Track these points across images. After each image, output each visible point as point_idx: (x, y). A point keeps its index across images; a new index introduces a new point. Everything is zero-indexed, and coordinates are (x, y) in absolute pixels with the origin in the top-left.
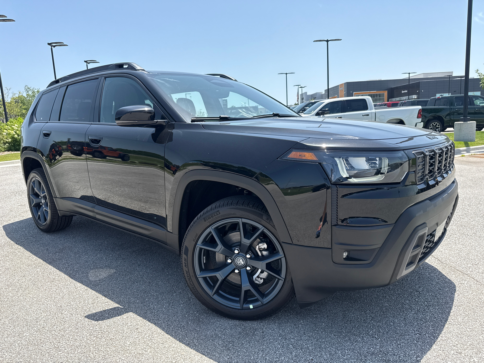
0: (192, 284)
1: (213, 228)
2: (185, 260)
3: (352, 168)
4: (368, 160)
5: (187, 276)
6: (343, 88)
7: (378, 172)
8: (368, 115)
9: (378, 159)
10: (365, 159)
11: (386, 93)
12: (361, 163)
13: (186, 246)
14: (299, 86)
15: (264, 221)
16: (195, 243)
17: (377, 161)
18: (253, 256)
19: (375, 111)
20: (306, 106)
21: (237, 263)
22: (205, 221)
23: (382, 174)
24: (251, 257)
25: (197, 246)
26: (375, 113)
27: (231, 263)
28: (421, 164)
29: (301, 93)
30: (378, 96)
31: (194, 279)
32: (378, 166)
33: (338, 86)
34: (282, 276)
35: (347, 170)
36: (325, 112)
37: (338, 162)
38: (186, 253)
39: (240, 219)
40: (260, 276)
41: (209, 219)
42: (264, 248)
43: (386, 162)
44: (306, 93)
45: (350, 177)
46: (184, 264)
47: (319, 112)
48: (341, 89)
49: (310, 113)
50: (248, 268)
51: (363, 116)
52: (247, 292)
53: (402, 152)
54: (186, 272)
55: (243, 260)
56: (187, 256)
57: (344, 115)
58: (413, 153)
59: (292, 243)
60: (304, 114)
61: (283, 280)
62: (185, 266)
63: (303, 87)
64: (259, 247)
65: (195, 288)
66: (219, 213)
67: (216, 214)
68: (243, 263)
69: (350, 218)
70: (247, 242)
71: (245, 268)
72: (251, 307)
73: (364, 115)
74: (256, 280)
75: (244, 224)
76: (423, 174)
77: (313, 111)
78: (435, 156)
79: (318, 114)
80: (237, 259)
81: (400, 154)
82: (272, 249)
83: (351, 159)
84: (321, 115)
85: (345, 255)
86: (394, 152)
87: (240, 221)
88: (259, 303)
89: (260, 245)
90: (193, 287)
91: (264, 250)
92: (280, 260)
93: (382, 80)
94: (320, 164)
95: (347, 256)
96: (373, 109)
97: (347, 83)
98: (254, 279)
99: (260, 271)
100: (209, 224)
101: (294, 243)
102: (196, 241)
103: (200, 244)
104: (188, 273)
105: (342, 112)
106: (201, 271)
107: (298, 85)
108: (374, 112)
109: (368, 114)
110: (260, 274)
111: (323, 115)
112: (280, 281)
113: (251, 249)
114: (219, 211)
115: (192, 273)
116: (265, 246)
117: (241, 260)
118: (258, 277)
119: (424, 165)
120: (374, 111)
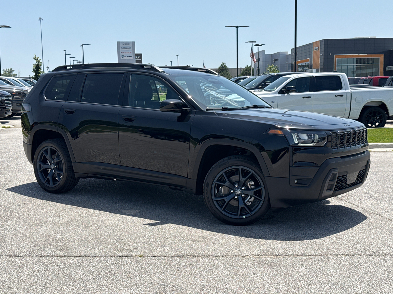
0: (210, 204)
1: (224, 171)
2: (206, 190)
3: (300, 139)
4: (307, 135)
5: (207, 200)
6: (319, 48)
7: (313, 142)
8: (342, 96)
9: (313, 135)
10: (306, 134)
11: (381, 58)
12: (304, 137)
13: (207, 182)
14: (255, 44)
15: (254, 168)
16: (213, 180)
17: (312, 136)
18: (246, 189)
19: (351, 91)
20: (267, 79)
21: (237, 193)
22: (220, 167)
23: (315, 142)
24: (245, 189)
25: (214, 182)
26: (351, 93)
27: (233, 193)
28: (335, 138)
29: (257, 52)
30: (370, 62)
31: (211, 201)
32: (313, 138)
33: (311, 44)
34: (263, 199)
35: (297, 140)
36: (291, 90)
37: (293, 135)
38: (207, 186)
39: (240, 166)
40: (250, 200)
41: (222, 166)
42: (252, 184)
43: (316, 137)
44: (264, 52)
45: (299, 143)
46: (205, 193)
47: (283, 89)
48: (315, 49)
49: (272, 90)
50: (243, 196)
51: (336, 96)
52: (242, 208)
53: (324, 132)
54: (206, 197)
55: (240, 191)
56: (208, 188)
57: (313, 94)
58: (330, 133)
59: (269, 176)
60: (265, 90)
61: (263, 200)
62: (206, 194)
63: (260, 44)
64: (249, 183)
65: (211, 207)
66: (228, 163)
67: (226, 164)
68: (240, 192)
69: (299, 162)
70: (243, 180)
71: (241, 195)
72: (244, 217)
73: (338, 96)
74: (247, 203)
75: (242, 169)
76: (337, 144)
77: (276, 88)
78: (344, 135)
79: (281, 92)
80: (237, 191)
81: (323, 133)
82: (257, 184)
83: (300, 134)
84: (285, 93)
85: (296, 182)
86: (321, 132)
87: (239, 167)
88: (249, 215)
89: (250, 182)
90: (211, 206)
91: (252, 185)
92: (261, 190)
93: (377, 38)
94: (284, 136)
95: (297, 182)
96: (348, 89)
97: (325, 40)
98: (246, 202)
99: (250, 196)
100: (222, 169)
101: (271, 176)
102: (213, 179)
103: (216, 181)
104: (208, 198)
105: (310, 91)
106: (215, 198)
107: (253, 42)
108: (349, 92)
109: (342, 94)
110: (249, 199)
111: (288, 93)
112: (262, 201)
113: (245, 185)
114: (228, 162)
115: (210, 198)
116: (253, 183)
117: (239, 191)
118: (248, 201)
119: (337, 139)
120: (349, 90)
